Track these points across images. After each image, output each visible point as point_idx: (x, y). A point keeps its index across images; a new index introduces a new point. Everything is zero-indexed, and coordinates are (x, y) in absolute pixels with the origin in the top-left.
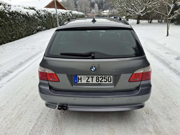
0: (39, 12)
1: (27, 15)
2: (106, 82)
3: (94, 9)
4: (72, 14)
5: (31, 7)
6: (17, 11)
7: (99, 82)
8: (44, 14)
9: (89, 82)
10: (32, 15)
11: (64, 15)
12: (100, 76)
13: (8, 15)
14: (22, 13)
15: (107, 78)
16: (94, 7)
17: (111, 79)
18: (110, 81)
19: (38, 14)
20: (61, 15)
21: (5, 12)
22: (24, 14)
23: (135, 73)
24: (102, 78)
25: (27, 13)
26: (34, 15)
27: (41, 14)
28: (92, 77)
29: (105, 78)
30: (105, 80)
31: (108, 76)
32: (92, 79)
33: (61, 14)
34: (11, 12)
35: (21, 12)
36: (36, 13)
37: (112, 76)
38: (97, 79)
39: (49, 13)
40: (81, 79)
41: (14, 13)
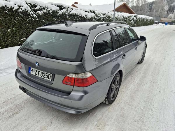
0: (98, 15)
1: (85, 17)
2: (47, 78)
3: (172, 14)
4: (136, 18)
5: (92, 10)
6: (76, 14)
7: (42, 77)
8: (103, 17)
9: (36, 75)
10: (90, 17)
11: (126, 18)
12: (43, 72)
13: (68, 17)
14: (80, 16)
15: (48, 75)
16: (173, 12)
17: (50, 76)
18: (49, 78)
19: (97, 17)
20: (123, 19)
21: (66, 14)
22: (83, 16)
23: (67, 76)
24: (44, 74)
25: (86, 15)
26: (92, 17)
27: (100, 17)
28: (39, 71)
29: (47, 75)
30: (46, 77)
31: (49, 74)
32: (39, 73)
33: (122, 17)
34: (71, 14)
35: (80, 14)
36: (95, 16)
37: (51, 74)
38: (41, 74)
39: (108, 16)
40: (32, 71)
41: (74, 15)
